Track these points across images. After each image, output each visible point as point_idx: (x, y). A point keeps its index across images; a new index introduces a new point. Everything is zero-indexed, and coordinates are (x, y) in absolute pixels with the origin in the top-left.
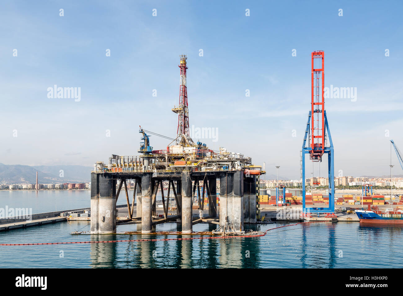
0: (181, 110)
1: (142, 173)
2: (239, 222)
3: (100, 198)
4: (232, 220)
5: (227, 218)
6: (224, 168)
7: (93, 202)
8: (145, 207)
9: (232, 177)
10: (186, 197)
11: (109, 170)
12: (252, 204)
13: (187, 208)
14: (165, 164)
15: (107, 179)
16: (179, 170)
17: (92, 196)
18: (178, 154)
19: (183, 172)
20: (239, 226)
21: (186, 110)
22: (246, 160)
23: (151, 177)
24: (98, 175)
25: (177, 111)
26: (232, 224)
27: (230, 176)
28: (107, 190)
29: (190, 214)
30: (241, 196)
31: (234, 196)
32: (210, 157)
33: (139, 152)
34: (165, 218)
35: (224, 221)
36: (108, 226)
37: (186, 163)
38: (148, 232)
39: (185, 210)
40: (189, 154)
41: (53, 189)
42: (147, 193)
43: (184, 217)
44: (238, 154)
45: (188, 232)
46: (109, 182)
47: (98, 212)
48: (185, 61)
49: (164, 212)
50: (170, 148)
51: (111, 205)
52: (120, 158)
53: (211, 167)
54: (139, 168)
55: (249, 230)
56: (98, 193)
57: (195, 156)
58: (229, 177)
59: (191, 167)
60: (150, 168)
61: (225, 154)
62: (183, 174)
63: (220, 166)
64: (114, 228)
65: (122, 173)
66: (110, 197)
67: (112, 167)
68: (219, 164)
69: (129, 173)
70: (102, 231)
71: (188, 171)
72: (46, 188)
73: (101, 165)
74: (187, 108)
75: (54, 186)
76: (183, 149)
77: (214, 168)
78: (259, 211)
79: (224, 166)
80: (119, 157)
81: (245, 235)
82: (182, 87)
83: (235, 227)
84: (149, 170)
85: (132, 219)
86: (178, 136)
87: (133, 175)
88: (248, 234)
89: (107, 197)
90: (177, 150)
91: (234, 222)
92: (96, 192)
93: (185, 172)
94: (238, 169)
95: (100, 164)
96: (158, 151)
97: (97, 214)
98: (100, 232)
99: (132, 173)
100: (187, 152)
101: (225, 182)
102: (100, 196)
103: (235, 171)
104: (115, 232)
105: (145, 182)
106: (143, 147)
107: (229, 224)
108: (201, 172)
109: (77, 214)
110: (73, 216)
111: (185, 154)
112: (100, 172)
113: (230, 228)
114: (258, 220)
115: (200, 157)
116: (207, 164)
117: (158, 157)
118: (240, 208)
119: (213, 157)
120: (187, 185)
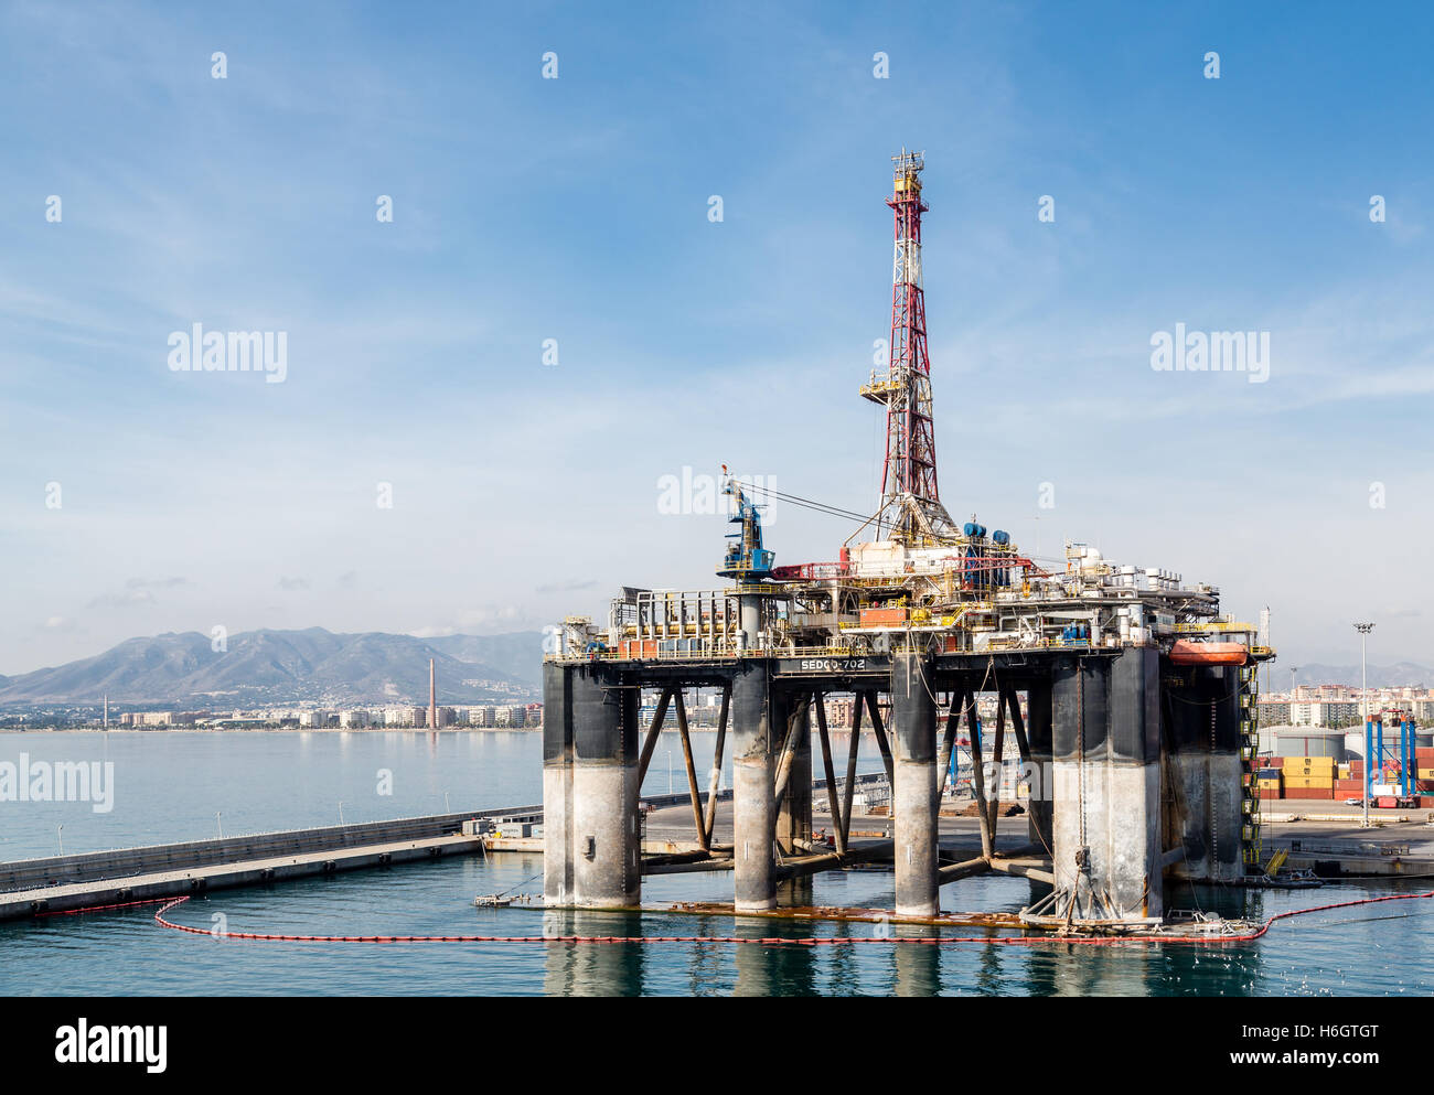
0: (897, 391)
1: (733, 661)
2: (1136, 878)
3: (575, 764)
4: (1108, 868)
5: (1084, 859)
6: (1067, 636)
7: (552, 779)
8: (747, 804)
9: (1104, 676)
10: (908, 761)
11: (607, 650)
12: (1221, 795)
13: (916, 811)
14: (830, 620)
15: (603, 687)
16: (882, 647)
17: (549, 755)
18: (885, 581)
19: (898, 654)
20: (1139, 891)
21: (920, 390)
22: (1190, 597)
23: (771, 678)
24: (569, 670)
25: (883, 396)
26: (1107, 885)
27: (1094, 672)
28: (603, 732)
29: (925, 836)
30: (1146, 759)
31: (1114, 760)
32: (1021, 590)
33: (720, 574)
34: (839, 851)
35: (1070, 868)
36: (606, 879)
37: (908, 617)
38: (759, 906)
39: (904, 819)
40: (930, 577)
41: (490, 727)
42: (753, 742)
43: (904, 849)
44: (1150, 571)
45: (920, 911)
46: (610, 698)
47: (568, 818)
48: (915, 176)
49: (835, 825)
50: (854, 556)
51: (620, 792)
52: (651, 601)
53: (1014, 634)
54: (724, 641)
55: (1190, 915)
56: (569, 743)
57: (958, 584)
58: (1092, 676)
59: (926, 635)
60: (766, 641)
61: (1090, 574)
62: (899, 664)
63: (1053, 628)
64: (631, 886)
65: (657, 662)
66: (613, 760)
67: (623, 636)
68: (1051, 621)
69: (682, 662)
70: (585, 895)
71: (917, 653)
72: (463, 723)
73: (583, 629)
74: (924, 380)
75: (492, 712)
76: (907, 556)
77: (1028, 638)
78: (1256, 828)
79: (1068, 627)
80: (647, 597)
81: (1165, 933)
82: (901, 291)
83: (1121, 896)
84: (763, 646)
85: (711, 853)
86: (886, 502)
87: (697, 669)
88: (1177, 933)
89: (604, 760)
90: (880, 561)
91: (1114, 875)
92: (562, 741)
93: (904, 654)
94: (1132, 638)
95: (578, 626)
96: (799, 568)
97: (566, 826)
98: (577, 898)
99: (694, 662)
100: (922, 568)
101: (1075, 699)
102: (576, 757)
103: (1118, 651)
104: (634, 900)
105: (744, 697)
106: (736, 554)
107: (1092, 883)
108: (970, 653)
109: (519, 826)
110: (506, 834)
111: (914, 578)
112: (577, 657)
113: (1097, 903)
114: (1252, 869)
115: (976, 587)
116: (998, 618)
117: (801, 594)
118: (1142, 814)
119: (1037, 588)
120: (914, 712)
